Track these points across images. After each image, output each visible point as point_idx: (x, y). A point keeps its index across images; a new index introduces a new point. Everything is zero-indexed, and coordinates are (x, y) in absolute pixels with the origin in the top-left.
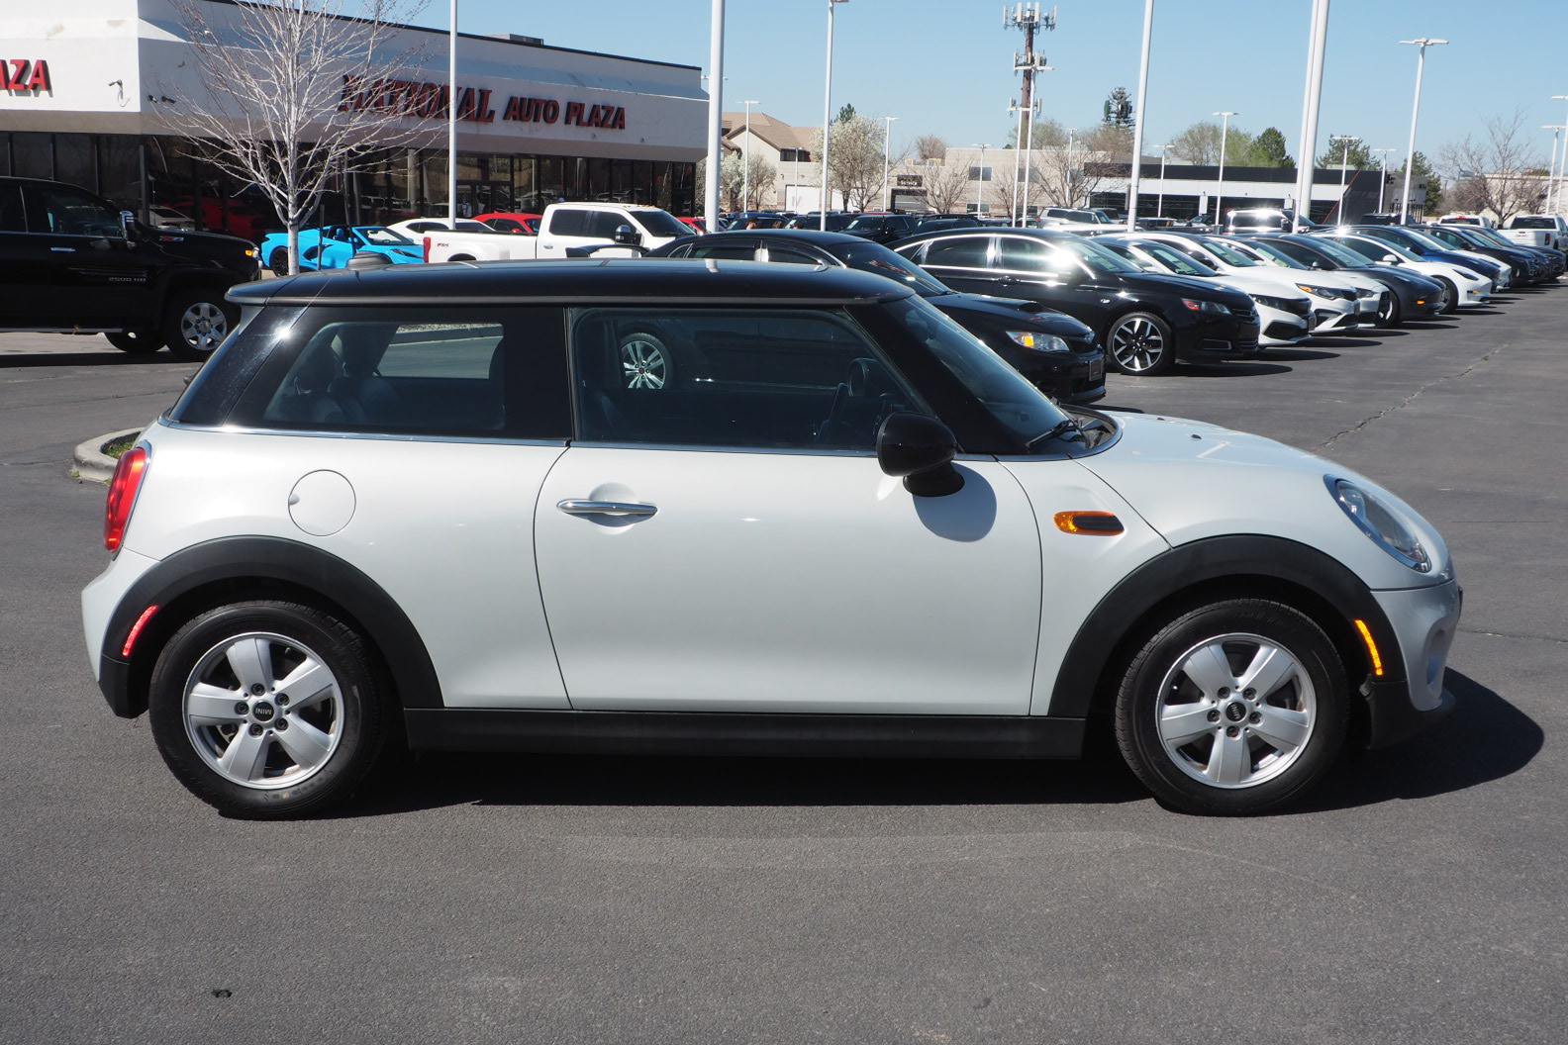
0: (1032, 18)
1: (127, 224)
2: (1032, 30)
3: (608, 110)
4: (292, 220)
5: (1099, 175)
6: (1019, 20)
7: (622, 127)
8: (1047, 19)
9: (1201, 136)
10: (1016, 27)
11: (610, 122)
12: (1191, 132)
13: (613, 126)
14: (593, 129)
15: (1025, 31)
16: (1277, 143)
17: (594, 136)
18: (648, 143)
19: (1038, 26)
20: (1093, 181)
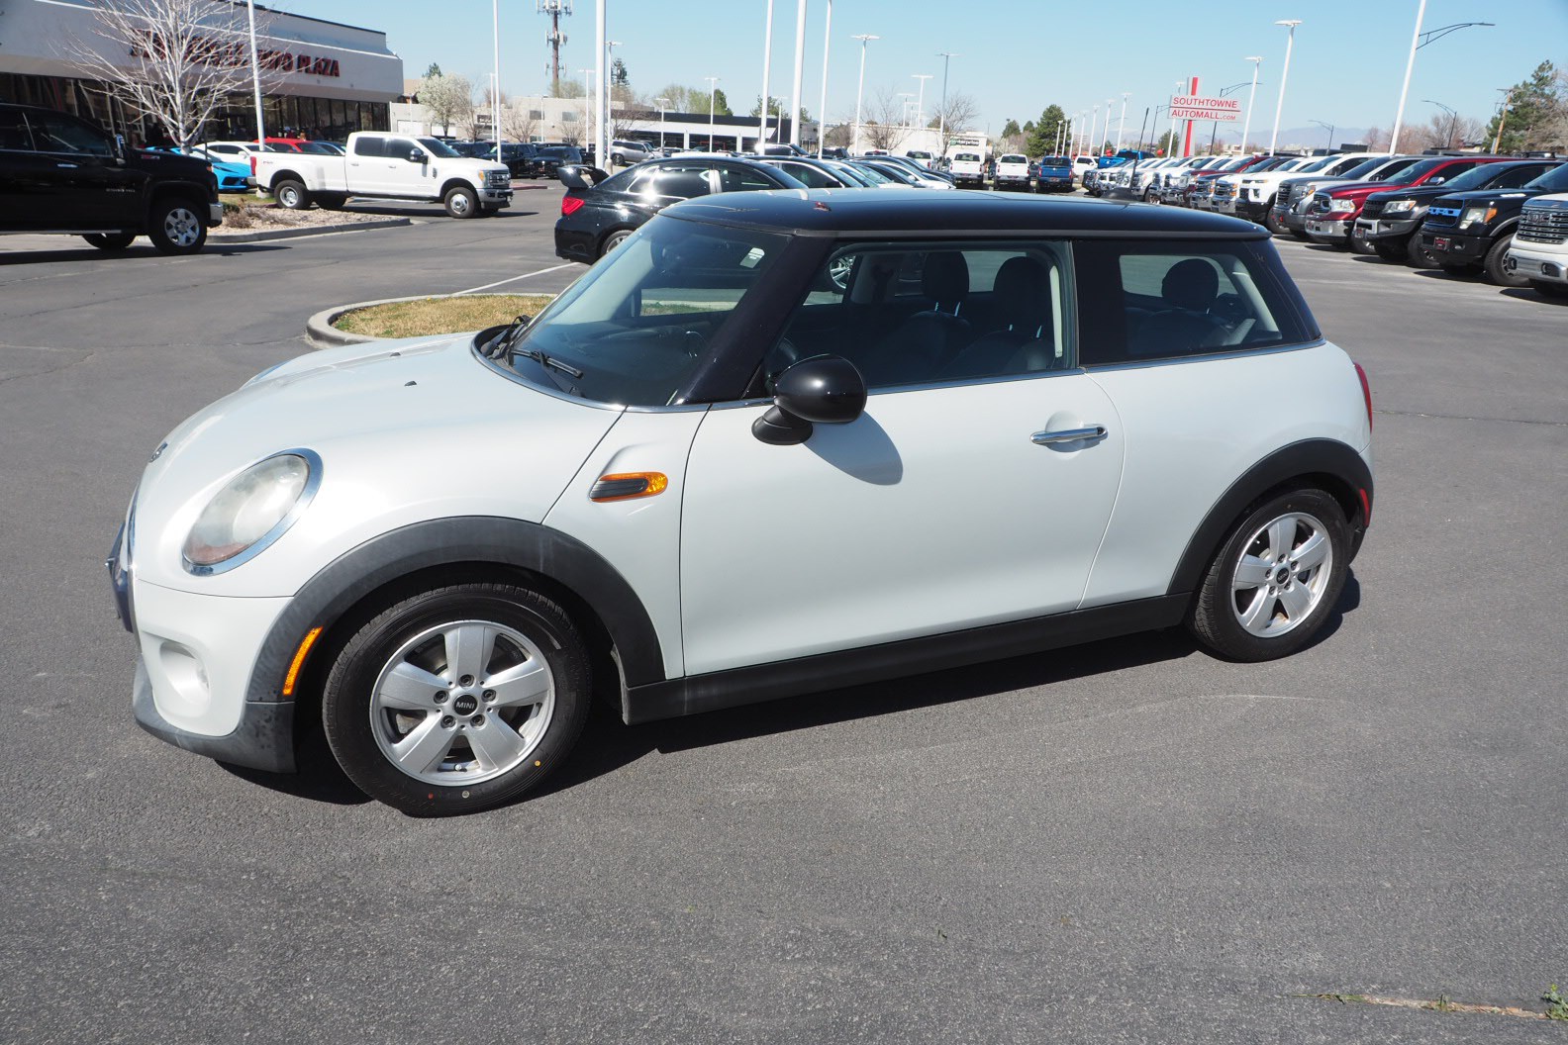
0: (556, 7)
1: (121, 145)
2: (556, 15)
3: (327, 62)
4: (185, 143)
5: (633, 119)
6: (547, 8)
7: (337, 75)
8: (566, 8)
9: (672, 94)
10: (546, 13)
11: (329, 71)
12: (666, 91)
13: (331, 74)
14: (317, 76)
15: (552, 16)
16: (721, 99)
17: (319, 81)
18: (356, 88)
19: (560, 13)
20: (629, 122)
